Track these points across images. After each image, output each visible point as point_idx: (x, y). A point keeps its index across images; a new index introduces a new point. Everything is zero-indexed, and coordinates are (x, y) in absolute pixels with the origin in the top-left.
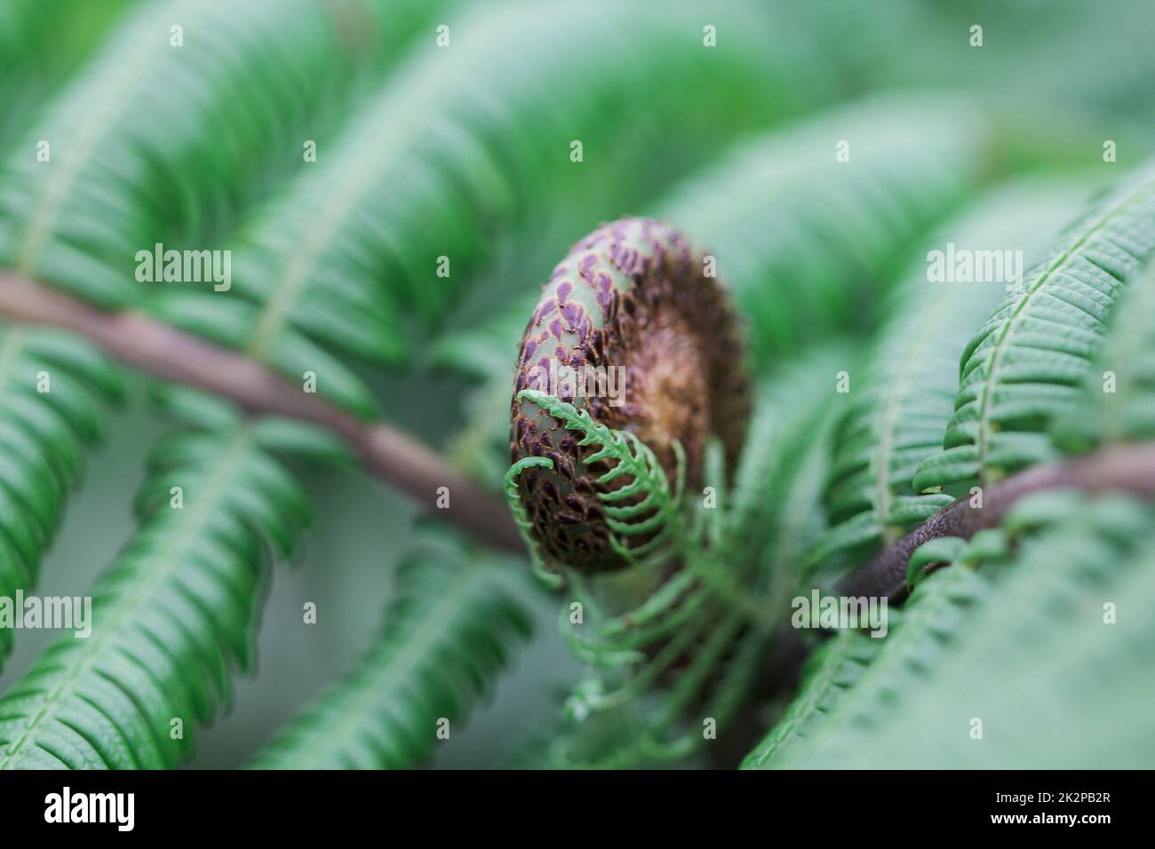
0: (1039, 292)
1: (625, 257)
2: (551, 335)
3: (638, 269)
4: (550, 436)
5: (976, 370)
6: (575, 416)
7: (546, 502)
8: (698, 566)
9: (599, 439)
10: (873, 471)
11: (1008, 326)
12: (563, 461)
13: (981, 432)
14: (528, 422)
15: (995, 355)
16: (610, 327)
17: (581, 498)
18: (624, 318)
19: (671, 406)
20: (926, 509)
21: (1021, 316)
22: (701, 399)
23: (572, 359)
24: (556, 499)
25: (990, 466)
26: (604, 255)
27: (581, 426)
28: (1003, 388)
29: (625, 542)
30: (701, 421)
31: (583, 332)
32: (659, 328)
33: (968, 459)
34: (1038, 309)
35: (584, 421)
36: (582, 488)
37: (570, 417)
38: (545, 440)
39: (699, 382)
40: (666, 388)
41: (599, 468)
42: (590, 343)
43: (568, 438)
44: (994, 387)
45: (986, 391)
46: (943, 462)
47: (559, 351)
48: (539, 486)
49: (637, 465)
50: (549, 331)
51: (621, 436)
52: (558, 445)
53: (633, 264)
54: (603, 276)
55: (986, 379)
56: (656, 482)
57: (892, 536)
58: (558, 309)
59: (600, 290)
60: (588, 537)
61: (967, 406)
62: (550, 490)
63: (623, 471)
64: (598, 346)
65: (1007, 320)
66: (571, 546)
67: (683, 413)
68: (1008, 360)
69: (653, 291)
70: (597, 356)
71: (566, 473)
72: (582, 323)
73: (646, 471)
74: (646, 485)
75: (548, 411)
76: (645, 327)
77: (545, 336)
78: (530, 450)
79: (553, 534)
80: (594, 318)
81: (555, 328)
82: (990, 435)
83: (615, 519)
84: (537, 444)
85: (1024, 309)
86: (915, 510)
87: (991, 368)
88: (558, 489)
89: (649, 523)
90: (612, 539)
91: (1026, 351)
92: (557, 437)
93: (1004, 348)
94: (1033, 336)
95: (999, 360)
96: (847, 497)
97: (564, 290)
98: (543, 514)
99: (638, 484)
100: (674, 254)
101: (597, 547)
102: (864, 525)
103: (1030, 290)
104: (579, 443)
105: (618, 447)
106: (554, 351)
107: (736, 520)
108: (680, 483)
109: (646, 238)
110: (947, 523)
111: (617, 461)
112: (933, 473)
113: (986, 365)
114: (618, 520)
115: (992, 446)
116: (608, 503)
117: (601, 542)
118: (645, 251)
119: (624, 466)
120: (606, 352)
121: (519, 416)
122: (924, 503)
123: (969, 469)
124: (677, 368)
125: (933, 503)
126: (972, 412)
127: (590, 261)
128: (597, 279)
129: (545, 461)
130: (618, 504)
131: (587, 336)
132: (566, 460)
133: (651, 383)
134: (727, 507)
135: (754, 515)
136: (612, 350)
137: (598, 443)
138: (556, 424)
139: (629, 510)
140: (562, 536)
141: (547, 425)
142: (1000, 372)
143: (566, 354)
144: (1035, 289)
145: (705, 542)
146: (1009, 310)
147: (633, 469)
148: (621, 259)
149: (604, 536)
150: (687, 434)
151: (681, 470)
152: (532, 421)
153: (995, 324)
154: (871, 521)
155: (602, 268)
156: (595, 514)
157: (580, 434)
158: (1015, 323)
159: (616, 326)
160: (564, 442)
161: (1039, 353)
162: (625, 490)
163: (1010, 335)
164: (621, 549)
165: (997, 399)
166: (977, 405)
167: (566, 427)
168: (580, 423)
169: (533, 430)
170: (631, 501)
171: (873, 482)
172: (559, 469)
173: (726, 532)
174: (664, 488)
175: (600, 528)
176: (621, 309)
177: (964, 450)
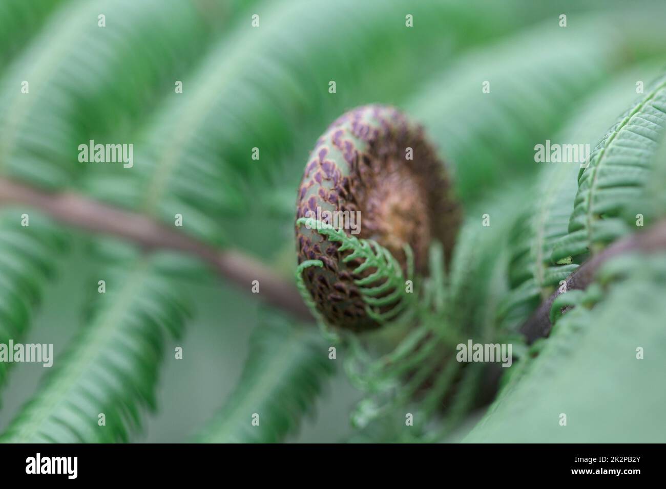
0: (622, 130)
1: (361, 130)
2: (315, 182)
3: (371, 136)
4: (319, 246)
5: (584, 182)
6: (334, 232)
7: (321, 288)
8: (430, 323)
9: (351, 246)
10: (533, 253)
11: (603, 153)
12: (329, 262)
13: (588, 221)
14: (305, 238)
15: (595, 172)
16: (354, 174)
17: (343, 285)
18: (363, 169)
19: (400, 223)
20: (563, 274)
21: (610, 146)
22: (424, 217)
23: (329, 197)
24: (327, 286)
25: (594, 242)
26: (348, 130)
27: (339, 238)
28: (599, 192)
29: (377, 310)
30: (423, 231)
31: (335, 179)
32: (389, 174)
33: (581, 239)
34: (622, 140)
35: (340, 235)
36: (344, 278)
37: (331, 233)
38: (317, 250)
39: (420, 206)
40: (396, 211)
41: (353, 264)
42: (341, 186)
43: (332, 247)
44: (595, 192)
45: (590, 195)
46: (566, 243)
47: (321, 192)
48: (316, 279)
49: (379, 261)
50: (314, 180)
51: (366, 244)
52: (325, 252)
53: (367, 133)
54: (347, 143)
55: (590, 187)
56: (393, 271)
57: (546, 293)
58: (319, 165)
59: (345, 151)
60: (352, 309)
61: (579, 206)
62: (323, 281)
63: (369, 265)
64: (347, 187)
65: (602, 149)
66: (341, 315)
67: (410, 226)
68: (603, 174)
69: (383, 150)
70: (346, 193)
71: (331, 269)
72: (335, 173)
73: (384, 264)
74: (386, 273)
75: (316, 230)
76: (379, 173)
77: (312, 183)
78: (308, 256)
79: (329, 309)
80: (342, 169)
81: (318, 178)
82: (594, 223)
83: (368, 297)
84: (312, 252)
85: (613, 141)
86: (557, 276)
87: (593, 180)
88: (328, 280)
89: (391, 298)
90: (368, 310)
91: (614, 168)
92: (324, 247)
93: (600, 167)
94: (618, 158)
95: (597, 174)
96: (519, 272)
97: (323, 154)
98: (320, 296)
99: (381, 272)
100: (395, 126)
101: (358, 315)
102: (529, 288)
103: (617, 129)
104: (340, 249)
105: (365, 250)
106: (318, 192)
107: (454, 293)
108: (410, 271)
109: (376, 116)
110: (574, 281)
111: (364, 259)
112: (561, 250)
113: (589, 179)
114: (370, 296)
115: (595, 229)
116: (363, 286)
117: (360, 312)
118: (375, 125)
119: (369, 262)
120: (353, 190)
121: (300, 235)
122: (562, 271)
123: (582, 245)
124: (403, 198)
125: (567, 270)
126: (582, 209)
127: (339, 134)
128: (343, 145)
129: (317, 262)
130: (370, 286)
131: (339, 181)
132: (331, 261)
133: (385, 208)
134: (447, 284)
135: (466, 288)
136: (358, 188)
137: (351, 248)
138: (322, 238)
139: (376, 290)
140: (335, 309)
141: (316, 240)
142: (599, 182)
143: (326, 193)
144: (620, 128)
145: (432, 308)
146: (604, 143)
147: (375, 263)
148: (358, 131)
149: (361, 307)
150: (413, 240)
151: (410, 263)
152: (308, 238)
153: (595, 152)
154: (533, 286)
155: (347, 138)
156: (354, 294)
157: (339, 244)
158: (607, 150)
159: (358, 174)
160: (329, 249)
161: (622, 168)
162: (372, 277)
163: (605, 159)
164: (375, 315)
165: (596, 199)
166: (585, 204)
167: (329, 240)
168: (337, 236)
169: (308, 243)
170: (377, 284)
171: (533, 261)
172: (327, 267)
173: (447, 300)
174: (399, 274)
175: (359, 303)
176: (361, 163)
177: (578, 234)
